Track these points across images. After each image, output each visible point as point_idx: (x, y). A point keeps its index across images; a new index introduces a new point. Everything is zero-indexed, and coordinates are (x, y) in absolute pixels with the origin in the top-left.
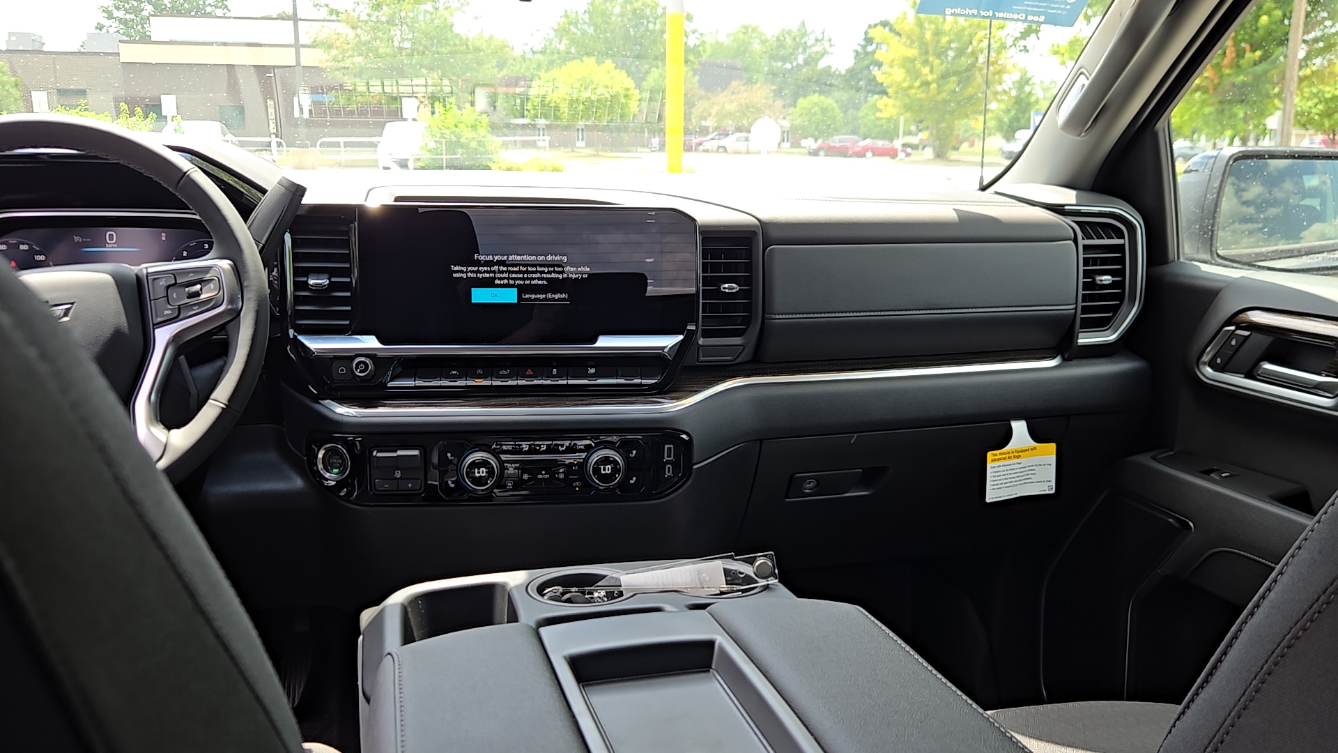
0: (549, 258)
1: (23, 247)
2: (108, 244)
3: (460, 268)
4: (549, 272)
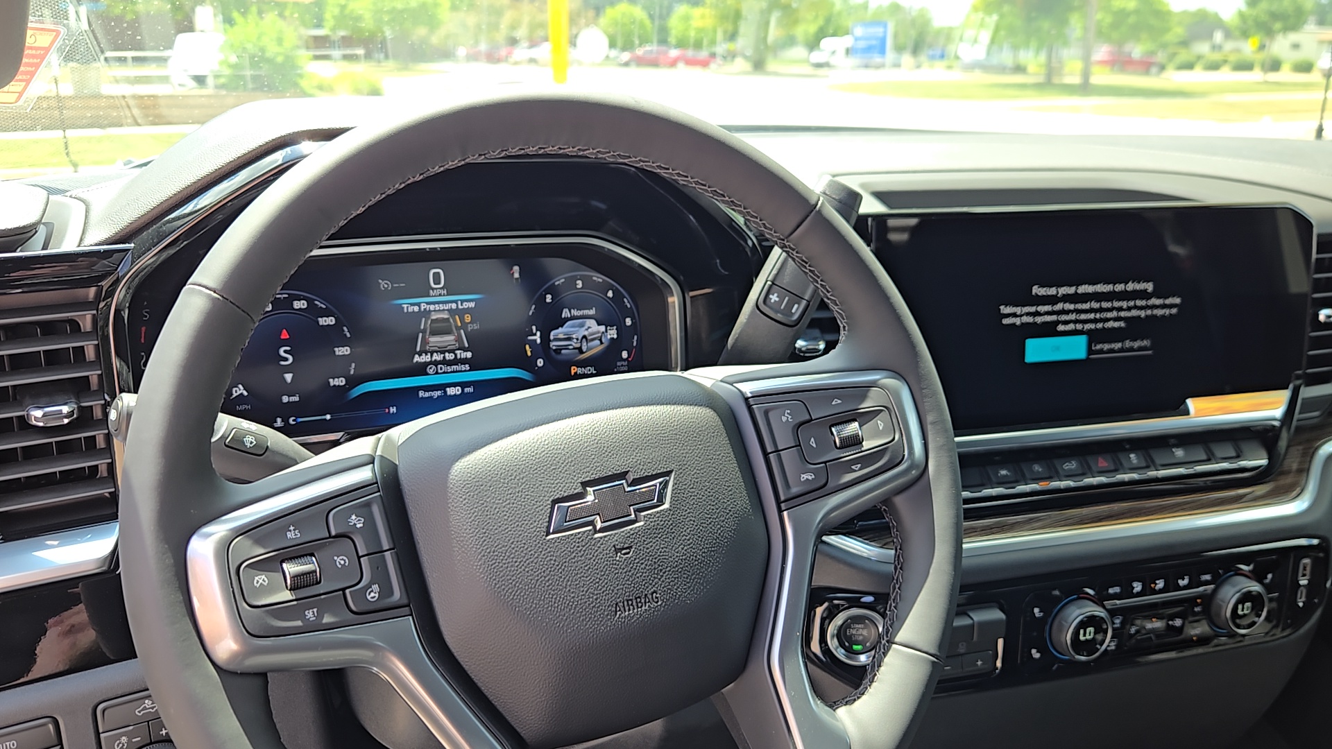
0: (1130, 286)
1: (298, 305)
2: (433, 289)
3: (1013, 310)
4: (1129, 309)
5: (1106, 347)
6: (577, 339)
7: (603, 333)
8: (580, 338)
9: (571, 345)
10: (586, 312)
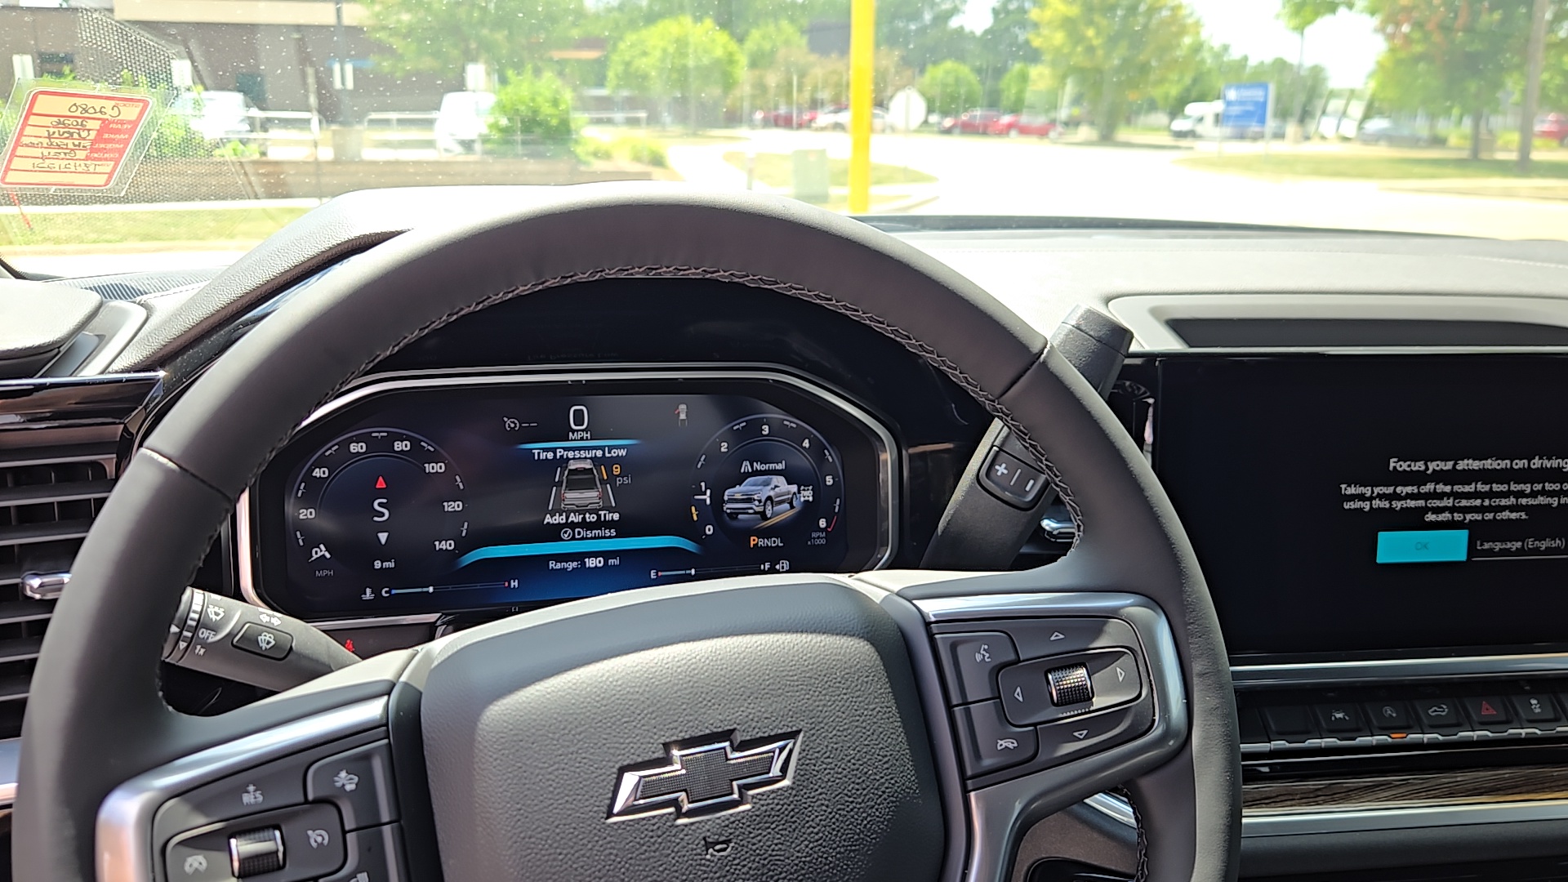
0: (1536, 463)
1: (399, 446)
2: (573, 431)
3: (1360, 490)
4: (1534, 494)
5: (1498, 546)
6: (760, 501)
7: (795, 493)
8: (763, 500)
9: (751, 508)
10: (772, 466)
